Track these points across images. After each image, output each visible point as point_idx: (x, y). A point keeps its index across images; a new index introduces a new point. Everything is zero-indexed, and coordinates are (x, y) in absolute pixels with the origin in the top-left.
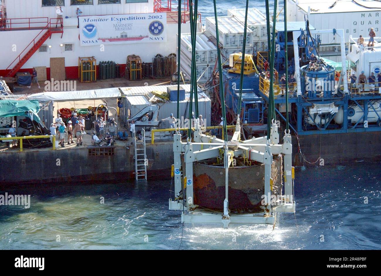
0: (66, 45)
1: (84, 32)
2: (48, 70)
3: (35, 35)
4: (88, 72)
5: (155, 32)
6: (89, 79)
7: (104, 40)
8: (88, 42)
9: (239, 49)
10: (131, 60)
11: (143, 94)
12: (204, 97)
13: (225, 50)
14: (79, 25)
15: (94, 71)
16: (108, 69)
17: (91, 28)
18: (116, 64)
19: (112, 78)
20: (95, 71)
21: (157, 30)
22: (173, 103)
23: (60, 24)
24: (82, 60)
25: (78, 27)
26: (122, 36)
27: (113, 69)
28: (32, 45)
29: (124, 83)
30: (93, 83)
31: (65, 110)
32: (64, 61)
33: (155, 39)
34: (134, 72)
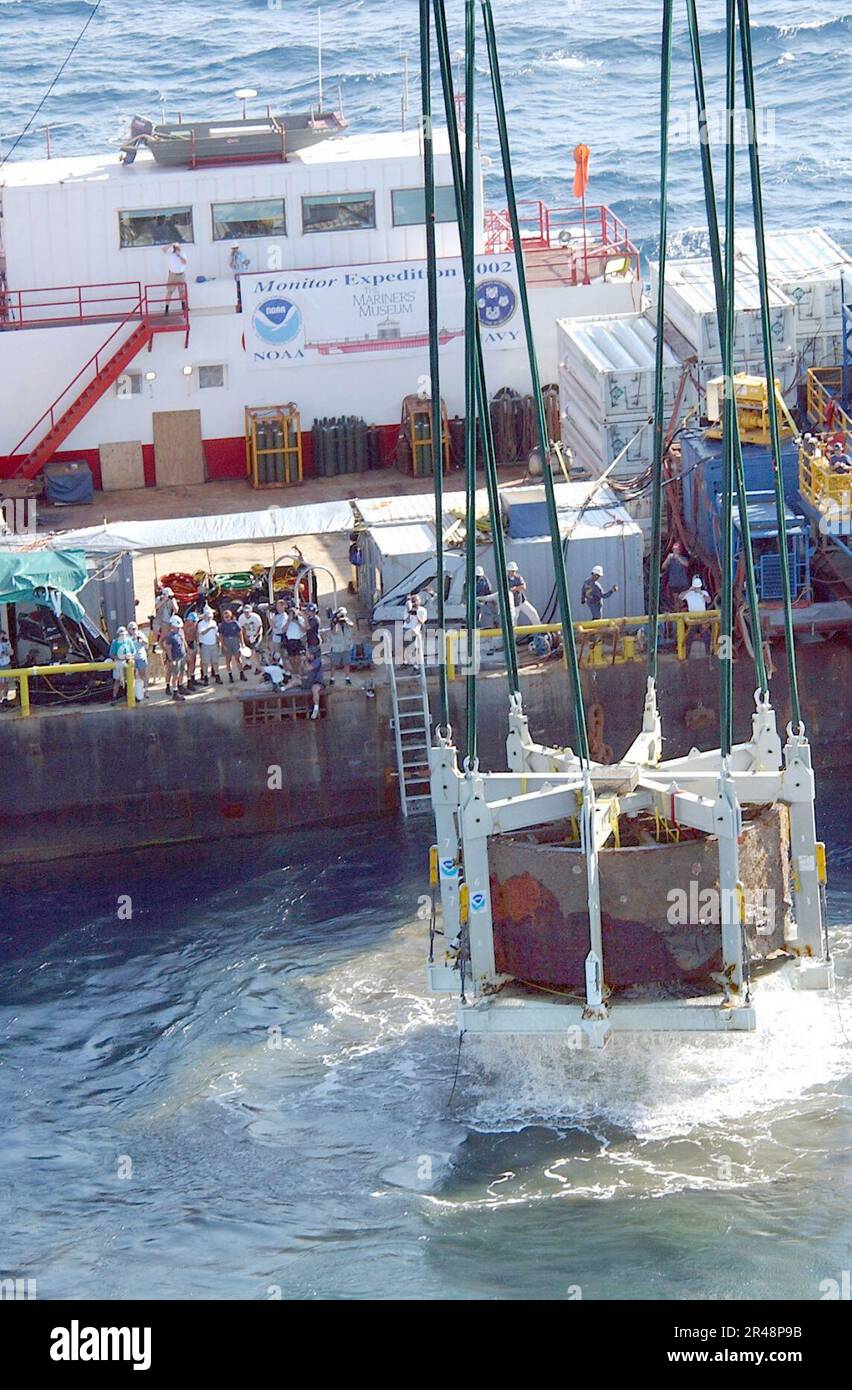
0: (202, 369)
1: (257, 322)
2: (149, 452)
3: (99, 341)
4: (275, 454)
5: (489, 316)
6: (280, 477)
7: (324, 349)
8: (274, 355)
9: (750, 363)
10: (414, 410)
11: (423, 520)
12: (620, 522)
13: (705, 367)
14: (240, 302)
15: (295, 449)
16: (341, 440)
17: (282, 309)
18: (368, 425)
19: (355, 470)
20: (299, 449)
21: (497, 309)
22: (516, 546)
23: (180, 302)
24: (254, 417)
25: (240, 310)
26: (383, 333)
27: (358, 441)
28: (90, 375)
29: (393, 487)
30: (291, 490)
31: (178, 579)
32: (199, 420)
33: (490, 339)
34: (425, 448)
